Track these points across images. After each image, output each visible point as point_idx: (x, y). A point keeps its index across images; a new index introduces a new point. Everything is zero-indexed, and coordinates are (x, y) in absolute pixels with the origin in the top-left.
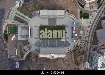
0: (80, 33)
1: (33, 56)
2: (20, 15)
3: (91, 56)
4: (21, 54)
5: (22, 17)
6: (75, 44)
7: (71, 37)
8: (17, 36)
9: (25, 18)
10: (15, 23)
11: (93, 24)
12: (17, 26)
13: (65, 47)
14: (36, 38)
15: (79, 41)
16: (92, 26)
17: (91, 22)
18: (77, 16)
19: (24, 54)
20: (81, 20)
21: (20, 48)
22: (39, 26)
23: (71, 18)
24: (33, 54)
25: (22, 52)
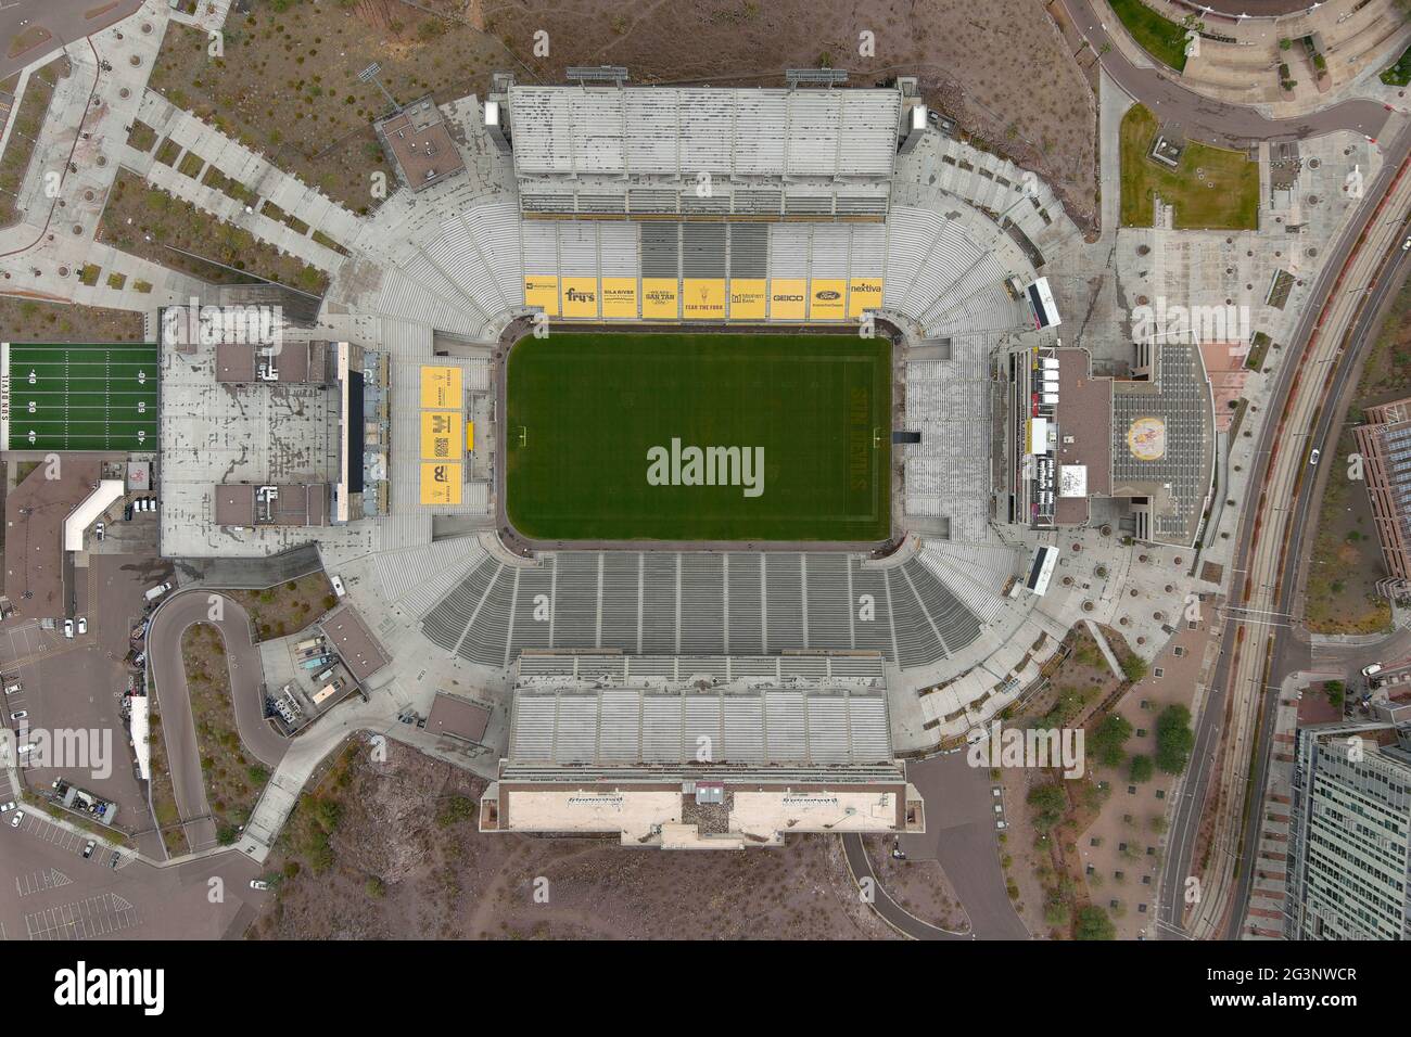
0: (1123, 447)
1: (396, 808)
2: (191, 166)
3: (1287, 791)
4: (208, 762)
5: (232, 188)
6: (1051, 620)
7: (993, 504)
8: (154, 491)
9: (272, 211)
10: (117, 282)
11: (1317, 315)
12: (150, 339)
13: (889, 659)
14: (443, 529)
15: (1101, 572)
16: (1307, 340)
17: (1284, 283)
18: (1073, 193)
19: (262, 775)
20: (1144, 250)
21: (199, 675)
22: (491, 336)
23: (986, 211)
24: (400, 773)
25: (232, 738)
